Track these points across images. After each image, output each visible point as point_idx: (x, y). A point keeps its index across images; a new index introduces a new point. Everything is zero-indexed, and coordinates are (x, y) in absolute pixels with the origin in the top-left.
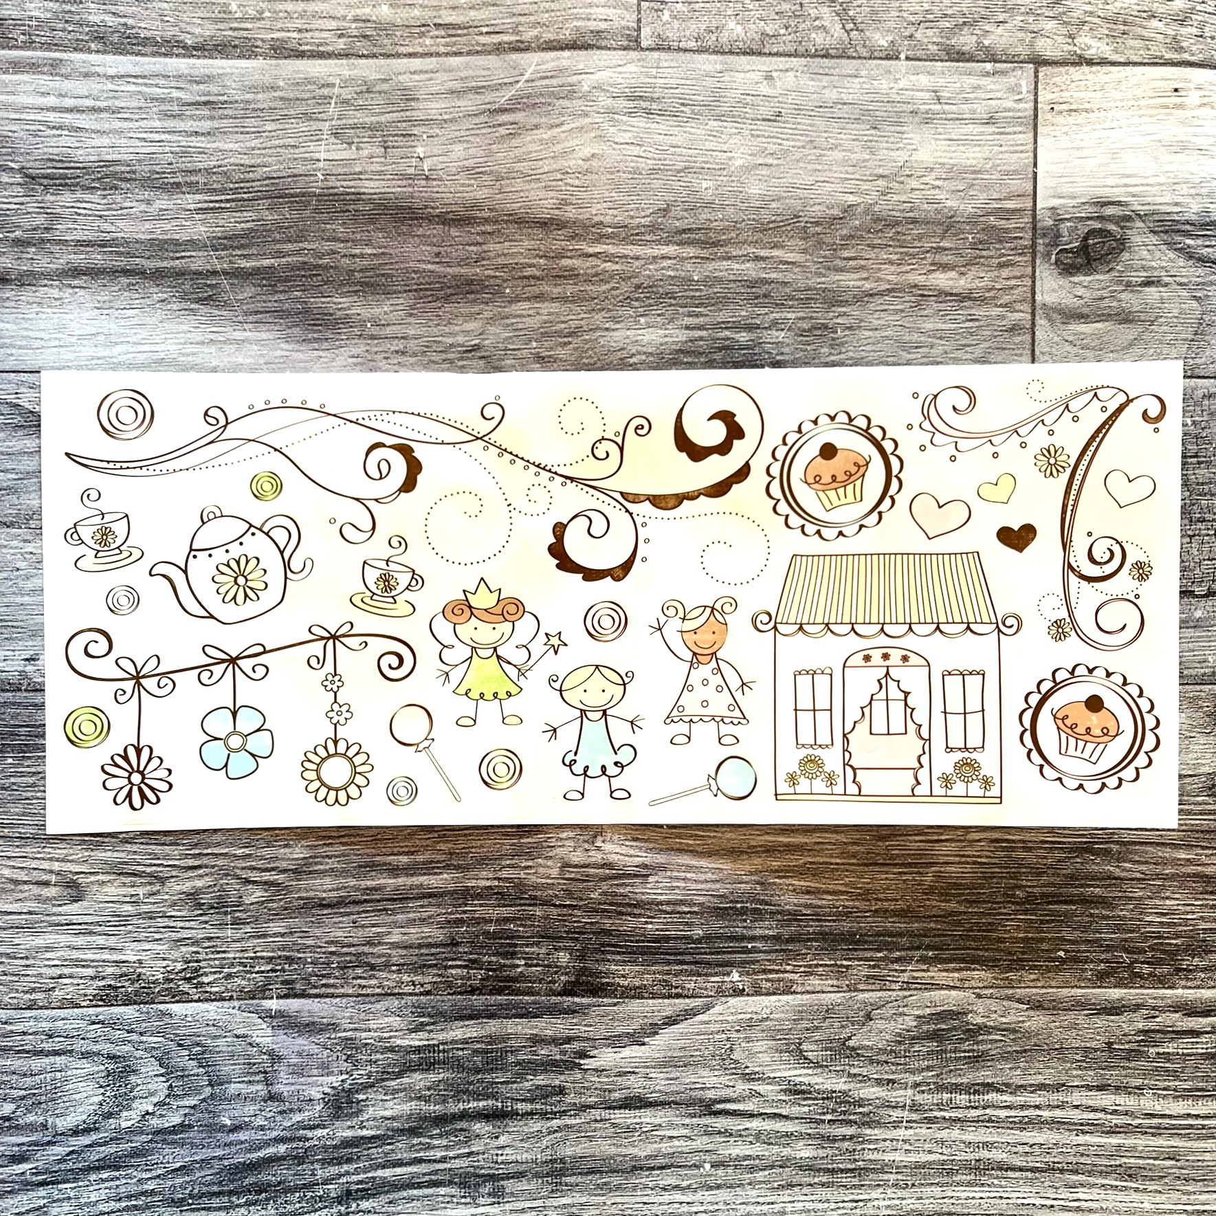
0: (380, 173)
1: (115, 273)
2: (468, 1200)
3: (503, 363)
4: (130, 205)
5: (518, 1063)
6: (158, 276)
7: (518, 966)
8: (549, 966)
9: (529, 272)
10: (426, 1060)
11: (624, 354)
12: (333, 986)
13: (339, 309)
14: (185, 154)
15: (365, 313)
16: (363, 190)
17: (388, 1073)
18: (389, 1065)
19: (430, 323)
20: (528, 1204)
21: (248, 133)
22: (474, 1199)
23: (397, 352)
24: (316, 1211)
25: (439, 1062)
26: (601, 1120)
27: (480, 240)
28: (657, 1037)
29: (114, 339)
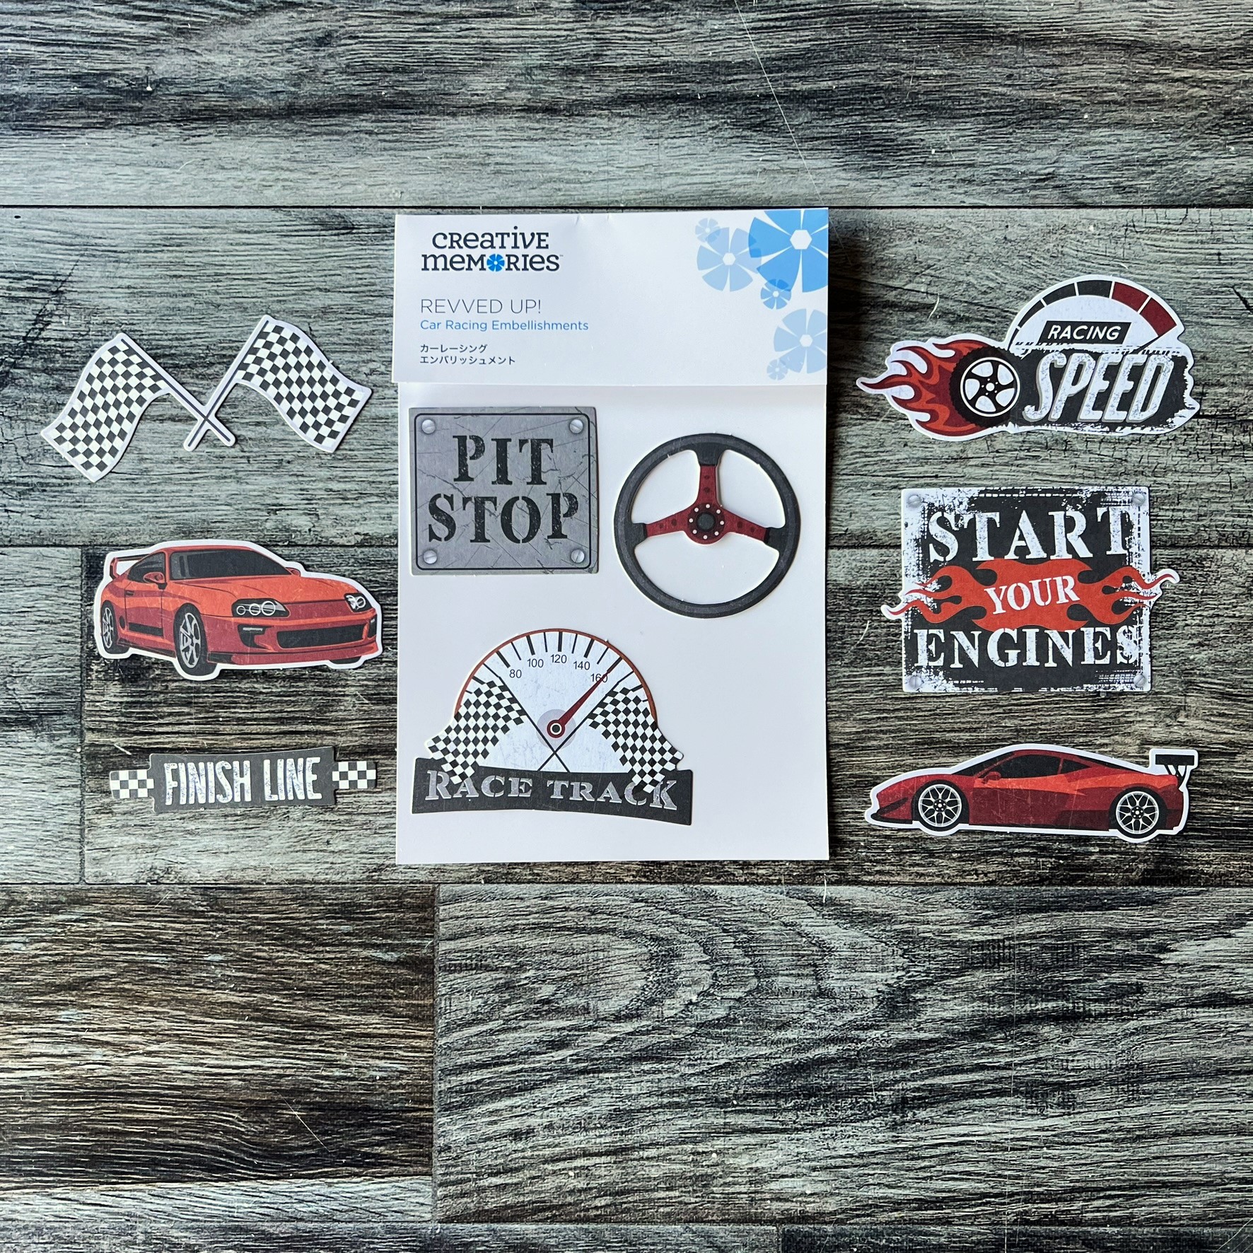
1: (665, 100)
2: (1035, 1111)
3: (1079, 193)
4: (680, 26)
5: (1091, 960)
6: (710, 102)
7: (1092, 853)
8: (1126, 853)
9: (1109, 96)
10: (990, 956)
11: (1213, 184)
12: (889, 873)
13: (901, 135)
15: (930, 138)
16: (929, 7)
17: (948, 970)
18: (949, 961)
19: (1000, 150)
20: (1101, 1115)
22: (1042, 1110)
23: (963, 180)
24: (869, 1118)
25: (1004, 959)
26: (1183, 1020)
27: (1057, 62)
28: (1244, 929)
29: (663, 170)
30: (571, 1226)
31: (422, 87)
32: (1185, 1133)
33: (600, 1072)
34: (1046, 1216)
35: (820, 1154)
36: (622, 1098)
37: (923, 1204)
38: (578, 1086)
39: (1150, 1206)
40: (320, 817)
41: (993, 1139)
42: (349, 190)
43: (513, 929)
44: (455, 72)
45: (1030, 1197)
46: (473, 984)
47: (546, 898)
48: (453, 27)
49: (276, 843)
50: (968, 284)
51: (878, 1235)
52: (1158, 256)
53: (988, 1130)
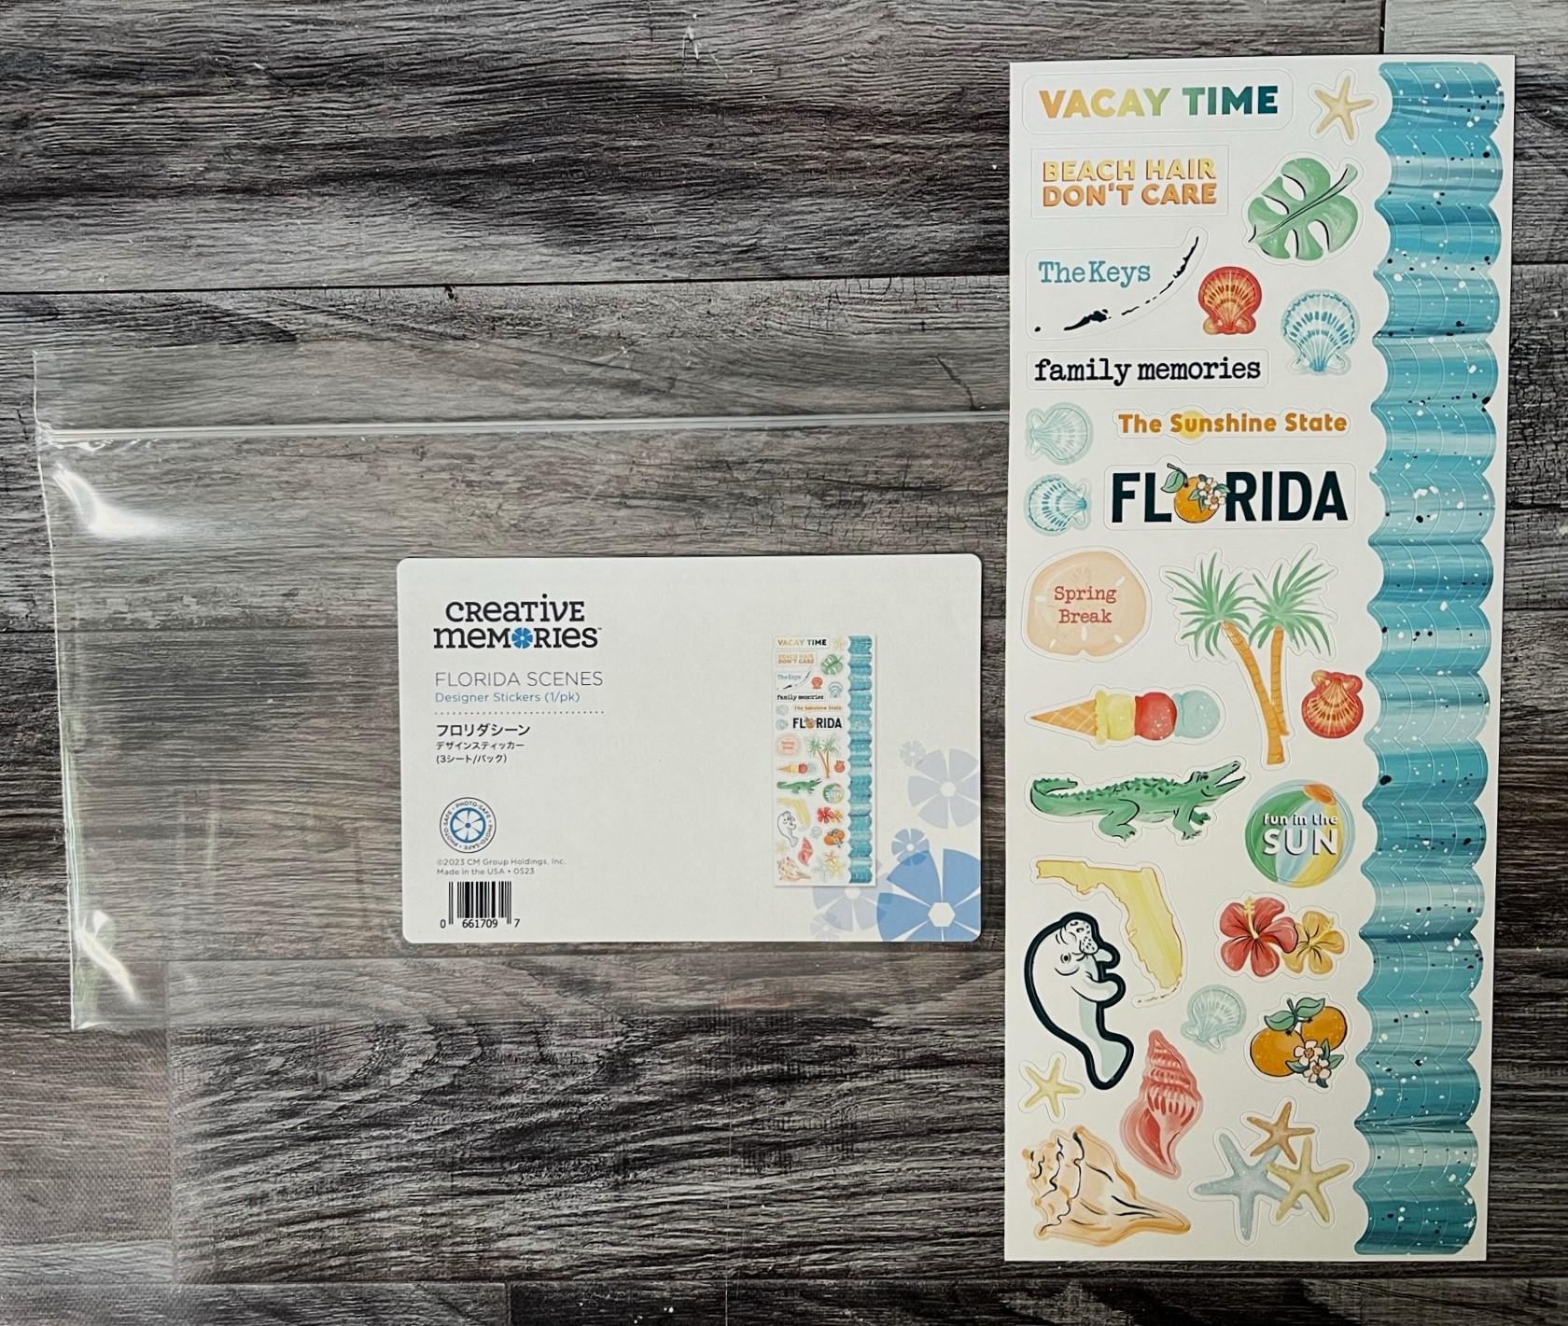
0: (646, 57)
1: (363, 177)
2: (753, 1170)
3: (782, 265)
4: (377, 101)
5: (804, 1023)
6: (408, 178)
9: (811, 165)
10: (706, 1022)
11: (915, 252)
13: (602, 208)
14: (433, 41)
15: (632, 212)
16: (626, 76)
17: (666, 1034)
18: (667, 1026)
19: (701, 222)
20: (817, 1173)
21: (500, 15)
22: (759, 1170)
23: (665, 254)
24: (591, 1180)
25: (720, 1023)
26: (895, 1081)
27: (757, 130)
28: (954, 993)
29: (364, 249)
30: (308, 1285)
31: (119, 170)
32: (899, 1190)
33: (330, 1139)
34: (765, 1270)
35: (545, 1213)
36: (353, 1164)
37: (645, 1260)
38: (308, 1153)
39: (866, 1259)
40: (50, 897)
41: (713, 1198)
42: (51, 275)
43: (240, 1005)
44: (153, 153)
45: (749, 1252)
46: (204, 1057)
47: (271, 974)
48: (148, 108)
49: (8, 923)
50: (673, 359)
51: (604, 1290)
52: (861, 327)
53: (708, 1189)
